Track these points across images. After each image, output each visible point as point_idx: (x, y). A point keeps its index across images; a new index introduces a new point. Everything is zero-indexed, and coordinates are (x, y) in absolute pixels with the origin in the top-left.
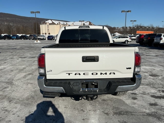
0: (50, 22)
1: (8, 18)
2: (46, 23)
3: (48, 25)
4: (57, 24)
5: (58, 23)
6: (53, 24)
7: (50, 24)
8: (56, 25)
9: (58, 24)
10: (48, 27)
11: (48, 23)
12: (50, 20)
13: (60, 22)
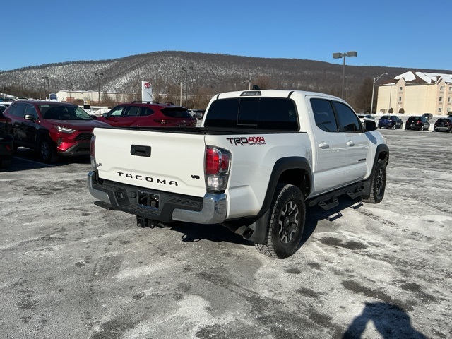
0: (409, 76)
1: (306, 72)
2: (396, 81)
3: (403, 86)
4: (430, 82)
5: (435, 79)
6: (419, 81)
7: (408, 83)
8: (429, 85)
9: (433, 81)
10: (400, 93)
11: (401, 80)
12: (410, 73)
13: (443, 76)
